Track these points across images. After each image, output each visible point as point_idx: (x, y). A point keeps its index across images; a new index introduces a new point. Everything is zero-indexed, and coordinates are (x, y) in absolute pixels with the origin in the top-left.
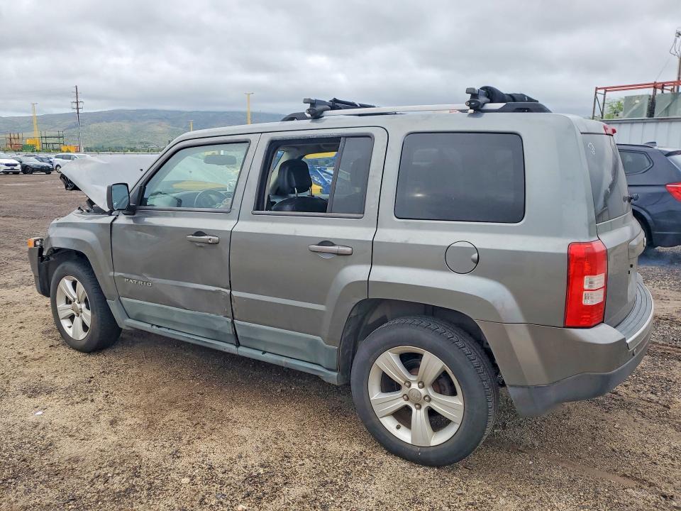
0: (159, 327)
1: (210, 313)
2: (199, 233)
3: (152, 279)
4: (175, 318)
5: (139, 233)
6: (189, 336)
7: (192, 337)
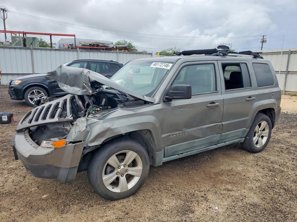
0: (182, 153)
1: (211, 135)
2: (213, 103)
3: (187, 130)
4: (196, 144)
5: (182, 109)
6: (198, 150)
7: (199, 150)
